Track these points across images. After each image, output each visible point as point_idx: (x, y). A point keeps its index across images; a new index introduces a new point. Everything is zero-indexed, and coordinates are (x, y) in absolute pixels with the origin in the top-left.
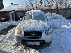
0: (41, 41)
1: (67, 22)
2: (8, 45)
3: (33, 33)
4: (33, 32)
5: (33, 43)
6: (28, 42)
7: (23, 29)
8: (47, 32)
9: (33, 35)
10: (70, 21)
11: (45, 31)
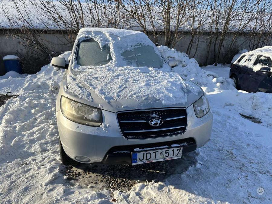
0: (186, 144)
1: (205, 75)
2: (22, 187)
3: (154, 115)
4: (152, 112)
5: (158, 155)
6: (140, 155)
7: (109, 102)
8: (199, 108)
9: (156, 124)
10: (212, 73)
11: (193, 105)
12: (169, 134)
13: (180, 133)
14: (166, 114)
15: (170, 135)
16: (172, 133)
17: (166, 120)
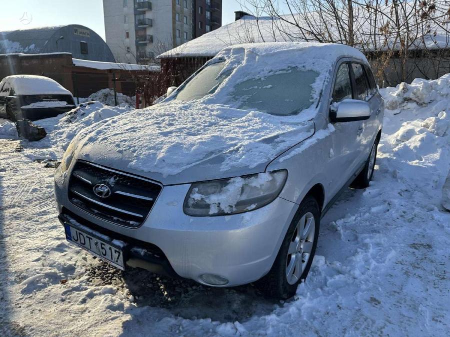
5: (93, 244)
8: (197, 196)
11: (190, 185)
12: (115, 218)
13: (132, 225)
14: (129, 184)
15: (115, 221)
16: (121, 220)
17: (116, 192)
